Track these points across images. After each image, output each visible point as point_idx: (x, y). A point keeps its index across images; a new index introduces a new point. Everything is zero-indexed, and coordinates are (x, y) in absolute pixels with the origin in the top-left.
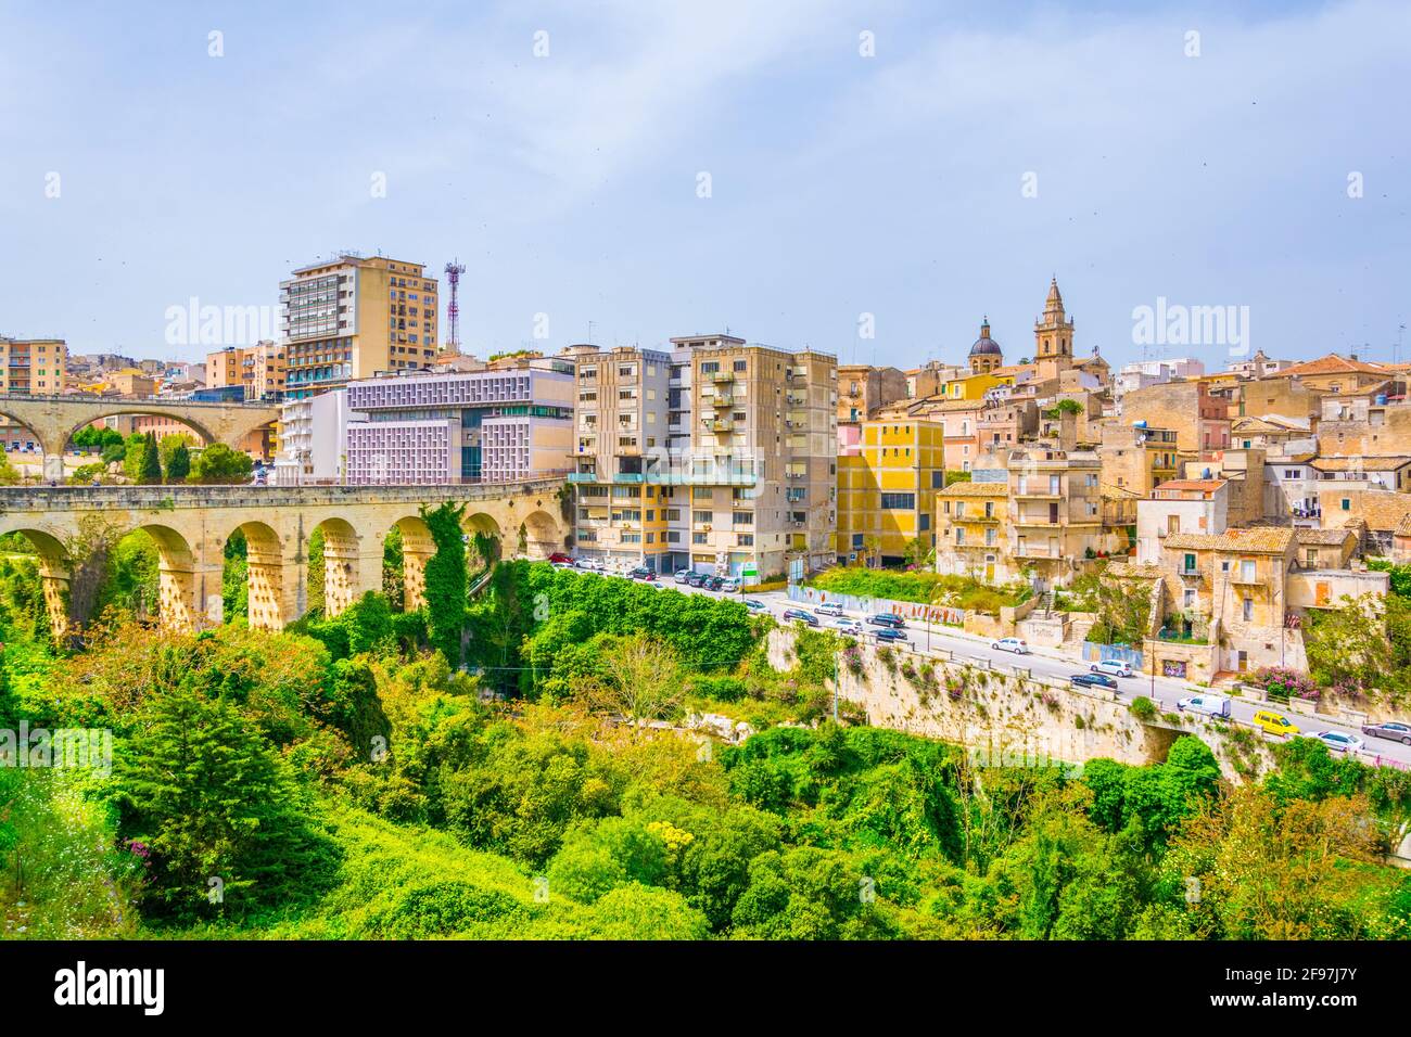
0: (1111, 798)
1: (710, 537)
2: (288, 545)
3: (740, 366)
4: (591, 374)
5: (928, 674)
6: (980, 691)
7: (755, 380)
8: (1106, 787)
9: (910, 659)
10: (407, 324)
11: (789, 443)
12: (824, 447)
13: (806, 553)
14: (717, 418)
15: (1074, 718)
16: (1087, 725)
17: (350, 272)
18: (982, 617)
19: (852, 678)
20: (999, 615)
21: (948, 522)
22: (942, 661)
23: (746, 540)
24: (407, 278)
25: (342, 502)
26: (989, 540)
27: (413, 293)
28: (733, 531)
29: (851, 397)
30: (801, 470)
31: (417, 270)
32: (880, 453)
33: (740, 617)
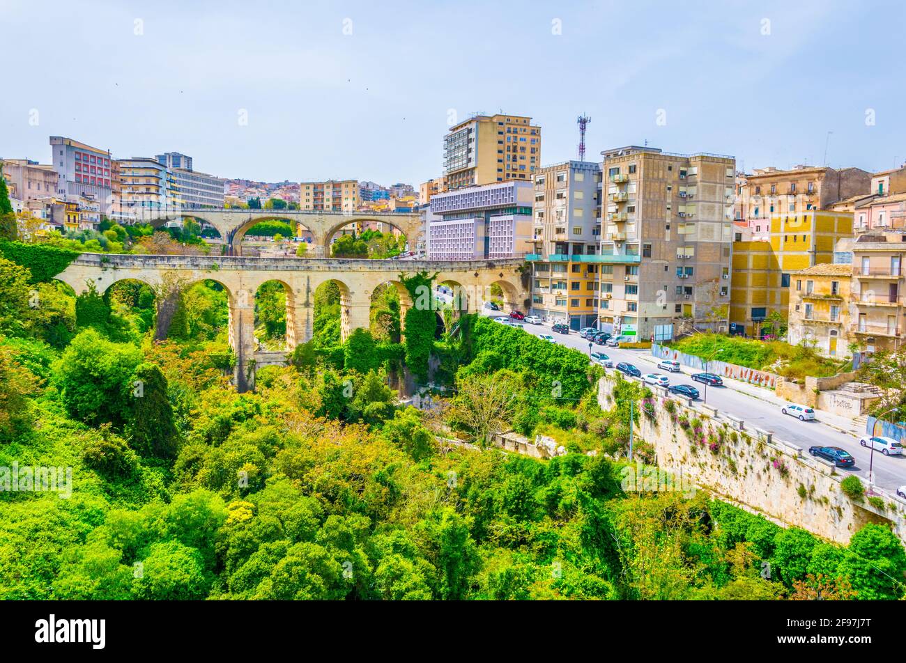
0: (796, 569)
1: (610, 303)
2: (299, 295)
3: (632, 170)
4: (541, 182)
5: (698, 427)
6: (732, 448)
7: (642, 180)
8: (792, 557)
9: (686, 412)
10: (518, 158)
11: (681, 230)
12: (716, 234)
13: (690, 319)
14: (617, 211)
15: (798, 486)
16: (808, 495)
17: (473, 126)
18: (791, 384)
19: (648, 422)
20: (804, 383)
21: (799, 299)
22: (708, 418)
23: (632, 307)
24: (518, 127)
25: (338, 269)
26: (833, 316)
27: (523, 137)
28: (625, 299)
29: (807, 194)
30: (690, 252)
31: (526, 121)
32: (782, 239)
33: (581, 365)
